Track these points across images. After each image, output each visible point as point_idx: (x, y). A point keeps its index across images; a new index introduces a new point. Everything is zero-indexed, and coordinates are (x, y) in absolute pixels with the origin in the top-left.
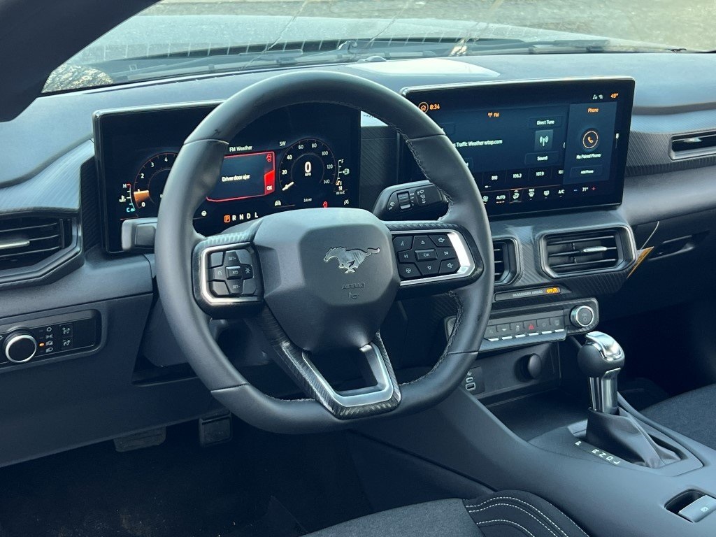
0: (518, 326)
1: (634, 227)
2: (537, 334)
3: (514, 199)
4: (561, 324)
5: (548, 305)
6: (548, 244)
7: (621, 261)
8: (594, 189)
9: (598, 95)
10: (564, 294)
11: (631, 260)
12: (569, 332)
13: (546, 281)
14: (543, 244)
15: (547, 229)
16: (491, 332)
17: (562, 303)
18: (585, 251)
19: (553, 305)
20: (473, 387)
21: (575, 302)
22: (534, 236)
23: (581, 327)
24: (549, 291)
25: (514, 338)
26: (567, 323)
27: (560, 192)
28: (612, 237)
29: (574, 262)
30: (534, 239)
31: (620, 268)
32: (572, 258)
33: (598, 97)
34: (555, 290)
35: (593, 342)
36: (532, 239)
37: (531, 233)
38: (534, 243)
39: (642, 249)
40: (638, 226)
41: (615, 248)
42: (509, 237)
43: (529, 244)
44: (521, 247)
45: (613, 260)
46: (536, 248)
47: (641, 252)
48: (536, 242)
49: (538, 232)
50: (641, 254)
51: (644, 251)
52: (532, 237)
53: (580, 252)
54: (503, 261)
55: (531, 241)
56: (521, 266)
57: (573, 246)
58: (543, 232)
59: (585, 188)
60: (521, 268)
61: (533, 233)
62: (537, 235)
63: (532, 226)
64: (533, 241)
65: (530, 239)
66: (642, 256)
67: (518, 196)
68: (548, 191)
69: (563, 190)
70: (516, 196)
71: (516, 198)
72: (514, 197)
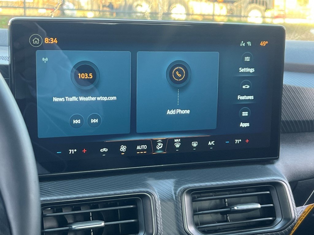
1: (294, 184)
3: (157, 150)
6: (193, 200)
7: (279, 219)
8: (247, 141)
9: (245, 42)
11: (289, 219)
14: (186, 199)
15: (191, 183)
18: (236, 208)
22: (175, 190)
28: (268, 192)
29: (227, 221)
30: (175, 194)
31: (277, 227)
32: (225, 216)
33: (246, 44)
36: (174, 195)
37: (173, 188)
38: (175, 200)
39: (303, 206)
40: (299, 182)
41: (272, 205)
42: (144, 192)
43: (169, 200)
44: (159, 203)
45: (271, 218)
46: (177, 205)
47: (302, 209)
48: (177, 199)
49: (181, 185)
50: (302, 211)
51: (306, 207)
52: (173, 192)
53: (231, 209)
54: (138, 220)
55: (173, 197)
56: (159, 225)
57: (226, 202)
58: (187, 186)
59: (238, 140)
60: (159, 228)
61: (175, 187)
62: (179, 189)
63: (175, 180)
64: (174, 197)
65: (172, 194)
66: (304, 213)
67: (162, 146)
68: (197, 142)
69: (214, 142)
70: (160, 146)
71: (160, 149)
72: (157, 147)
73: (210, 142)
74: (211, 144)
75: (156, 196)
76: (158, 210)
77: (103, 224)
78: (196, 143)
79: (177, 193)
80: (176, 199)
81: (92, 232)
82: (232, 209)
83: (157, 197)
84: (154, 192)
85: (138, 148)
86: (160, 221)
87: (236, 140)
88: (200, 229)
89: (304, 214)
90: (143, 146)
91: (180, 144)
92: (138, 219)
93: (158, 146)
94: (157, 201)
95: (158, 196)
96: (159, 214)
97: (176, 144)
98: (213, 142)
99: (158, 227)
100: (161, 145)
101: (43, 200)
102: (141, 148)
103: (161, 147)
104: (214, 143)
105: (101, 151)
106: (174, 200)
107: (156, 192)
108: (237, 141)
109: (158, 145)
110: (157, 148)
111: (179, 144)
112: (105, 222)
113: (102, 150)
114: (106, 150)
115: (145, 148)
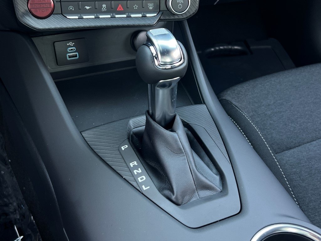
0: (104, 6)
2: (125, 16)
4: (155, 8)
12: (162, 18)
20: (76, 56)
23: (175, 15)
26: (163, 8)
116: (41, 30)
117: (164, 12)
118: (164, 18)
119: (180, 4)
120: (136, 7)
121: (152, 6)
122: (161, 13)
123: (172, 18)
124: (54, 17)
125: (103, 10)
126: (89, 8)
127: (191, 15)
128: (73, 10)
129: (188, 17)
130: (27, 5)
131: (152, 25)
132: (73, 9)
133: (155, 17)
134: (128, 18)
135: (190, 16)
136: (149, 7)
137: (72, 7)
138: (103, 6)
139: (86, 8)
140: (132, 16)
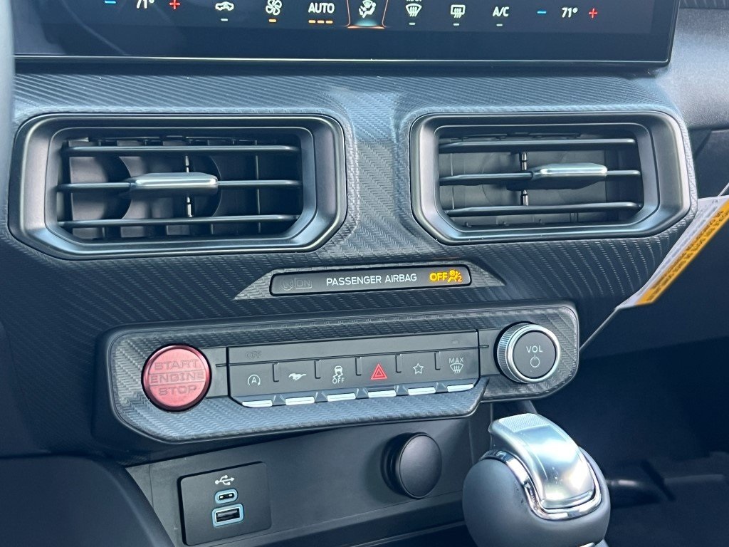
0: (338, 370)
1: (699, 134)
2: (392, 394)
3: (360, 18)
4: (467, 371)
5: (434, 317)
6: (441, 150)
7: (649, 207)
8: (592, 13)
10: (482, 290)
11: (676, 208)
12: (487, 394)
13: (425, 248)
14: (426, 141)
15: (439, 104)
16: (254, 379)
17: (474, 314)
18: (544, 171)
19: (447, 315)
20: (236, 515)
21: (513, 312)
22: (398, 118)
23: (523, 384)
24: (438, 278)
25: (321, 402)
26: (488, 367)
27: (496, 12)
28: (631, 141)
30: (397, 127)
31: (645, 226)
34: (453, 277)
35: (511, 452)
36: (394, 129)
37: (392, 113)
38: (395, 142)
39: (719, 198)
40: (714, 132)
41: (636, 172)
42: (319, 115)
43: (382, 142)
44: (356, 146)
45: (630, 204)
46: (400, 153)
47: (714, 205)
48: (401, 139)
49: (413, 107)
50: (714, 209)
51: (726, 200)
52: (392, 122)
53: (532, 174)
54: (302, 183)
55: (390, 135)
56: (351, 199)
57: (524, 161)
58: (427, 109)
59: (570, 10)
60: (351, 204)
61: (397, 110)
62: (408, 116)
63: (400, 94)
64: (394, 135)
65: (388, 128)
66: (718, 215)
67: (373, 10)
68: (464, 6)
69: (508, 8)
70: (368, 9)
71: (367, 16)
72: (362, 10)
73: (497, 9)
74: (499, 15)
75: (349, 129)
76: (352, 163)
77: (212, 182)
78: (462, 8)
79: (402, 125)
80: (398, 140)
81: (189, 203)
82: (537, 174)
83: (350, 132)
84: (344, 119)
85: (313, 8)
86: (354, 188)
87: (565, 9)
88: (453, 218)
89: (717, 219)
90: (325, 4)
91: (420, 7)
92: (302, 180)
93: (364, 9)
94: (350, 140)
95: (354, 129)
96: (354, 172)
97: (409, 7)
98: (504, 9)
99: (349, 201)
100: (371, 7)
101: (66, 110)
102: (318, 9)
103: (370, 12)
104: (507, 11)
105: (217, 8)
106: (393, 142)
107: (349, 120)
108: (568, 12)
109: (363, 6)
110: (361, 13)
111: (418, 8)
112: (219, 179)
113: (220, 7)
114: (230, 6)
115: (331, 9)
116: (177, 441)
117: (491, 377)
118: (493, 395)
119: (535, 357)
120: (418, 369)
121: (461, 366)
122: (483, 381)
123: (513, 392)
124: (209, 405)
125: (335, 381)
126: (299, 376)
127: (562, 384)
128: (259, 384)
129: (554, 389)
130: (140, 376)
131: (465, 412)
132: (258, 381)
133: (469, 393)
134: (400, 398)
135: (558, 386)
136: (453, 366)
137: (256, 377)
138: (336, 370)
139: (292, 377)
140: (412, 392)
